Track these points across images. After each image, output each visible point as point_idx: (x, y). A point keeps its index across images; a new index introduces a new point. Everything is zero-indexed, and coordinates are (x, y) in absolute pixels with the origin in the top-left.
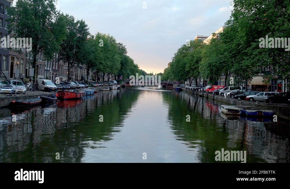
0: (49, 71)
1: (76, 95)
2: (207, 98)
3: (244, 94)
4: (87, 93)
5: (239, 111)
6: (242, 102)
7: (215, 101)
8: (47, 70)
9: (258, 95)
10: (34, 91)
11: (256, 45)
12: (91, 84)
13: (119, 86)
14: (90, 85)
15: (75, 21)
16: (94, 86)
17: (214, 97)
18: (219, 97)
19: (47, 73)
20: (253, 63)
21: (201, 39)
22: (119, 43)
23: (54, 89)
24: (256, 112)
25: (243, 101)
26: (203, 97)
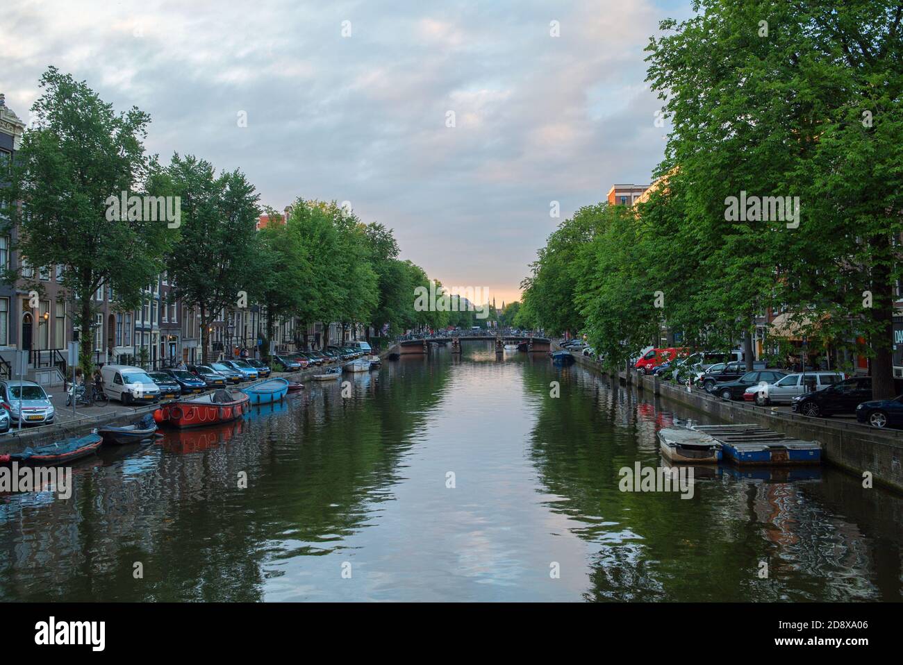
0: (150, 330)
1: (219, 411)
2: (641, 388)
3: (741, 381)
4: (258, 397)
5: (714, 451)
6: (733, 409)
7: (662, 400)
8: (143, 329)
9: (780, 385)
10: (88, 408)
11: (738, 241)
12: (281, 363)
13: (376, 359)
14: (280, 366)
15: (216, 177)
16: (292, 370)
17: (658, 386)
18: (673, 389)
19: (145, 337)
20: (730, 303)
21: (628, 194)
22: (373, 225)
23: (152, 397)
24: (766, 451)
25: (737, 405)
26: (630, 384)
